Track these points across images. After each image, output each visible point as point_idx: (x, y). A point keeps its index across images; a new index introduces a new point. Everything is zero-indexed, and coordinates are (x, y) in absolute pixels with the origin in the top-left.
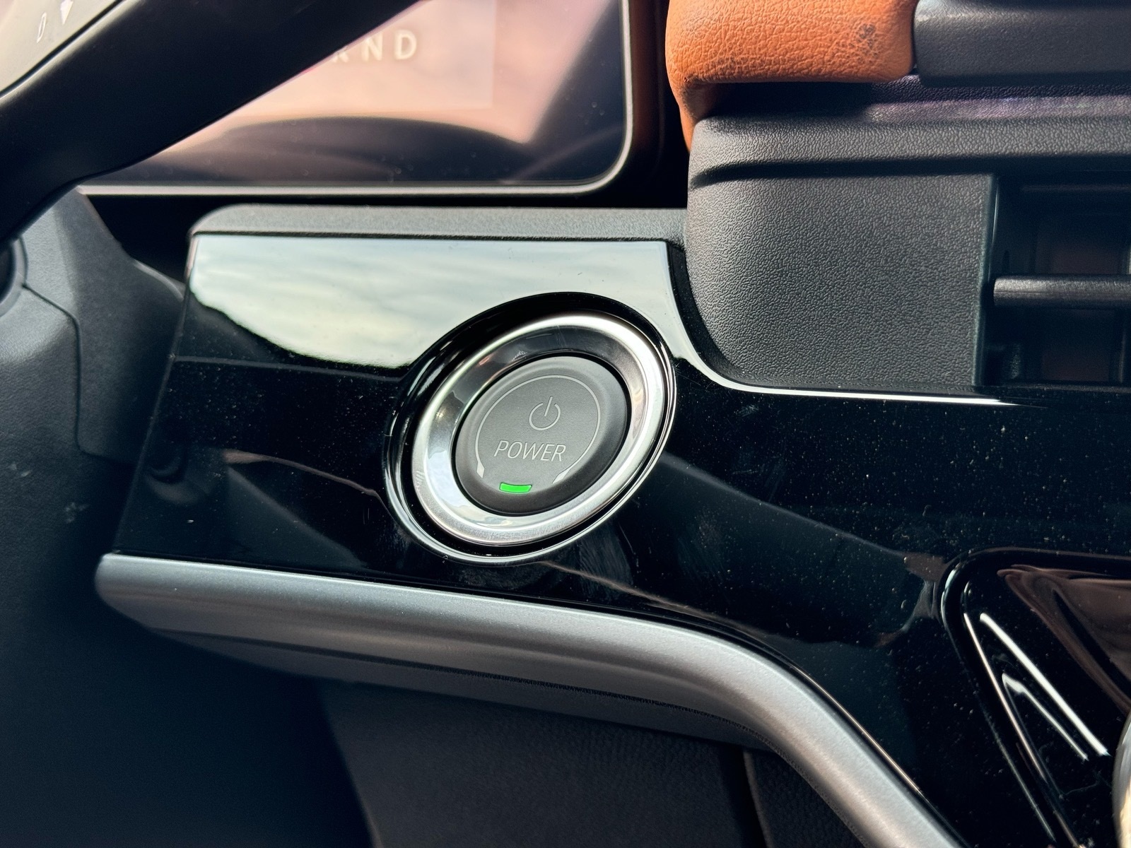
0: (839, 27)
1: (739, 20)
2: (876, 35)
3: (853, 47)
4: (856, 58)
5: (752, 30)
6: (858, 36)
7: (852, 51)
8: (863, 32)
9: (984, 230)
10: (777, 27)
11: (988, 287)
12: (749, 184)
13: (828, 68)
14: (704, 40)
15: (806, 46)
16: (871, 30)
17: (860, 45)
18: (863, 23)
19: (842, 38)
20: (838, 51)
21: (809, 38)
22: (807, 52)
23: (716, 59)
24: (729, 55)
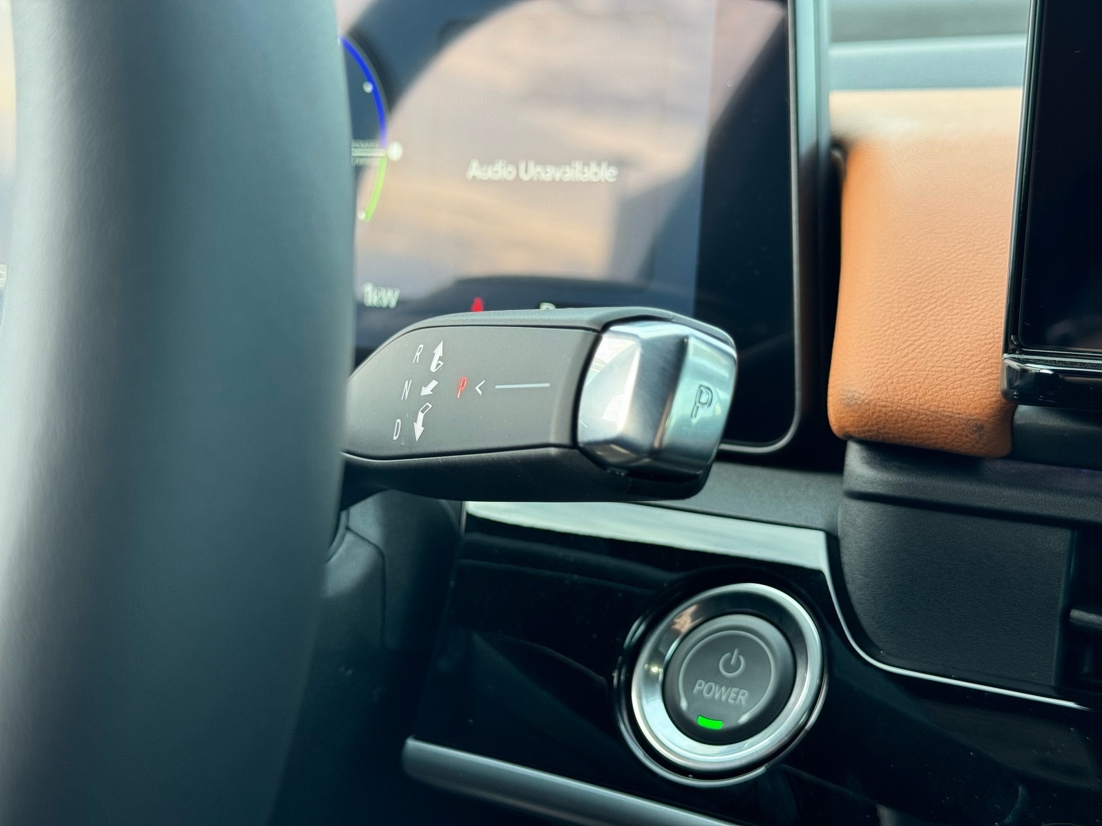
0: (957, 423)
1: (884, 406)
2: (984, 431)
3: (967, 437)
4: (969, 444)
5: (893, 416)
6: (971, 431)
7: (966, 439)
8: (975, 429)
9: (1064, 570)
10: (911, 416)
11: (1066, 614)
12: (882, 506)
13: (949, 447)
14: (857, 415)
15: (933, 431)
16: (981, 428)
17: (973, 436)
18: (975, 422)
19: (959, 430)
20: (956, 438)
21: (935, 426)
22: (933, 436)
23: (866, 428)
24: (875, 428)
